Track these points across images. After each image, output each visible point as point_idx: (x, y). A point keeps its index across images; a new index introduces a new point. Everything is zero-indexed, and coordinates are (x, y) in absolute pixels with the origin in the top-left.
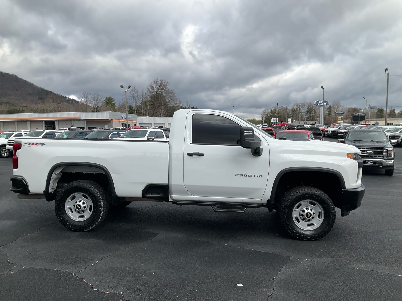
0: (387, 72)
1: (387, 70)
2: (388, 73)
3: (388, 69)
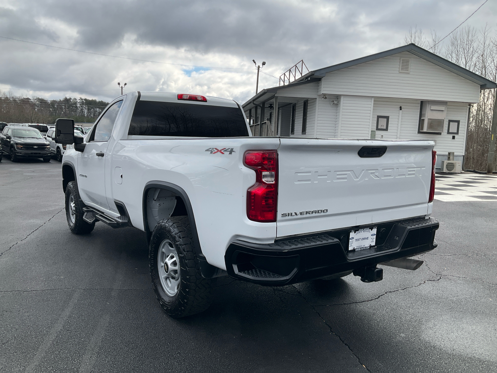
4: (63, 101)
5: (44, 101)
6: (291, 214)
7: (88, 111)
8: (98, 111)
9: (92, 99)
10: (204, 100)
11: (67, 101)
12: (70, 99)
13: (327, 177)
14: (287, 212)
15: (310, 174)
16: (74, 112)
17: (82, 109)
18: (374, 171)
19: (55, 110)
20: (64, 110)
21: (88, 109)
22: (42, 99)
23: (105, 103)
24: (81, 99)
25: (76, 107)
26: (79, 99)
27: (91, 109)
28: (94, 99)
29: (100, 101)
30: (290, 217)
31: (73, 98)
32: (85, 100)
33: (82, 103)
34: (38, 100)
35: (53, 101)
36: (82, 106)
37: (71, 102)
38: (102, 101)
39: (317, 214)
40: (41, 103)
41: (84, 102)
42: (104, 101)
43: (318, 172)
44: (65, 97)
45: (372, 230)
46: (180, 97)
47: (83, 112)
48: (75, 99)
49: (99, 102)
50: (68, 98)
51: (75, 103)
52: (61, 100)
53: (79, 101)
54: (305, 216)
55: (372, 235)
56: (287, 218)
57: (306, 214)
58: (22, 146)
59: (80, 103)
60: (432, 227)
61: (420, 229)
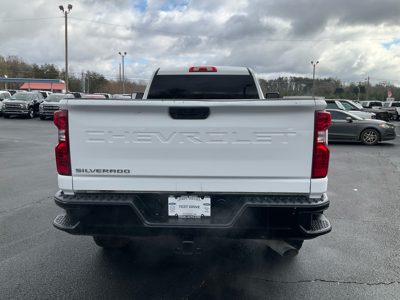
4: (278, 80)
5: (264, 81)
6: (86, 170)
7: (296, 86)
8: (303, 86)
9: (299, 77)
10: (214, 70)
11: (280, 79)
12: (283, 78)
13: (124, 138)
14: (82, 168)
15: (103, 134)
16: (285, 88)
17: (291, 85)
18: (192, 135)
19: (271, 87)
20: (278, 87)
21: (296, 85)
22: (263, 79)
23: (309, 79)
24: (291, 77)
25: (287, 84)
26: (290, 77)
27: (298, 85)
28: (301, 77)
29: (306, 77)
30: (85, 173)
31: (285, 77)
32: (294, 78)
33: (292, 81)
34: (260, 81)
35: (271, 80)
36: (291, 83)
37: (283, 80)
38: (307, 78)
39: (117, 174)
40: (262, 82)
41: (293, 79)
42: (308, 77)
43: (112, 132)
44: (279, 77)
45: (202, 199)
46: (192, 70)
47: (291, 87)
48: (286, 78)
49: (305, 79)
50: (281, 77)
51: (286, 81)
52: (276, 79)
53: (289, 79)
54: (102, 173)
55: (204, 204)
56: (82, 173)
57: (103, 172)
59: (290, 81)
60: (295, 209)
61: (269, 207)
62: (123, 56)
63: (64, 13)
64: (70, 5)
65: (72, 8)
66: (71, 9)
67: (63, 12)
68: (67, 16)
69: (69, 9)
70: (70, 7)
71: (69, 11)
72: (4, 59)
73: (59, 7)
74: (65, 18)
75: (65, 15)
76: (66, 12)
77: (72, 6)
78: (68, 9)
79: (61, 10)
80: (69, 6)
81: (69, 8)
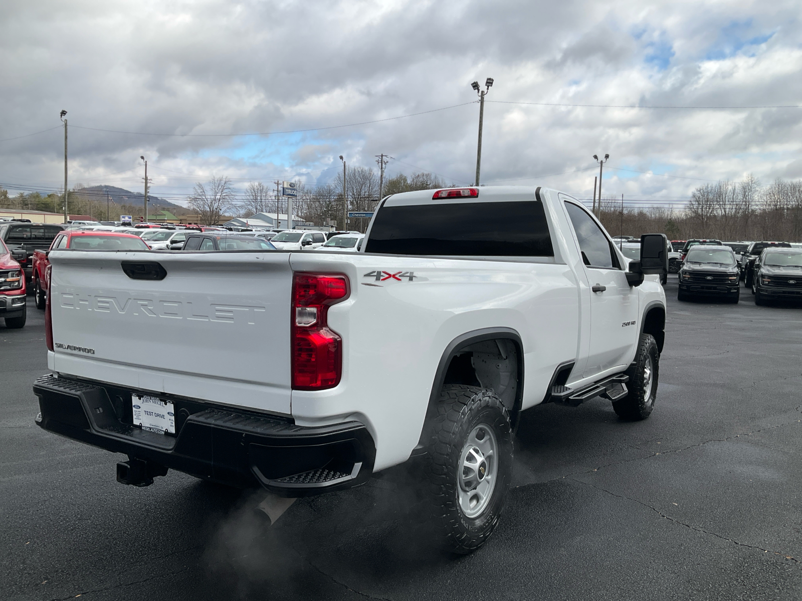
0: (64, 118)
1: (65, 114)
2: (66, 120)
3: (66, 112)
10: (474, 195)
13: (88, 303)
15: (73, 297)
18: (146, 303)
43: (79, 295)
45: (166, 404)
55: (168, 414)
57: (74, 349)
58: (769, 280)
60: (244, 435)
61: (213, 428)
62: (602, 161)
63: (480, 94)
64: (490, 79)
65: (492, 83)
66: (491, 86)
67: (478, 92)
68: (484, 100)
69: (488, 87)
70: (490, 82)
71: (487, 90)
72: (406, 180)
73: (472, 84)
74: (480, 104)
75: (480, 98)
76: (482, 92)
77: (493, 80)
78: (486, 87)
79: (475, 90)
80: (488, 81)
81: (488, 84)
